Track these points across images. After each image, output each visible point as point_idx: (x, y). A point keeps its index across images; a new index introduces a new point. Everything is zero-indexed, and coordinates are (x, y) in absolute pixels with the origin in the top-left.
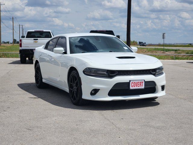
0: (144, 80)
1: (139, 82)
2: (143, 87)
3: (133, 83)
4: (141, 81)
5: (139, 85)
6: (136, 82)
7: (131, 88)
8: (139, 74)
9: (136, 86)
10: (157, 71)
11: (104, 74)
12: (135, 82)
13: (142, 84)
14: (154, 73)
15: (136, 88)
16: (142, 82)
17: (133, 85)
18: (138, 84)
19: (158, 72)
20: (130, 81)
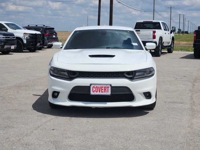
0: (111, 85)
1: (103, 87)
2: (109, 93)
3: (95, 87)
4: (105, 86)
5: (103, 91)
6: (100, 86)
7: (92, 93)
8: (110, 77)
9: (99, 92)
10: (137, 74)
11: (65, 75)
12: (98, 86)
13: (107, 89)
14: (131, 76)
15: (98, 93)
16: (108, 87)
17: (94, 89)
18: (102, 89)
19: (138, 76)
20: (91, 85)
